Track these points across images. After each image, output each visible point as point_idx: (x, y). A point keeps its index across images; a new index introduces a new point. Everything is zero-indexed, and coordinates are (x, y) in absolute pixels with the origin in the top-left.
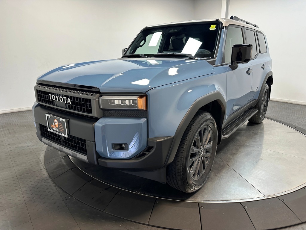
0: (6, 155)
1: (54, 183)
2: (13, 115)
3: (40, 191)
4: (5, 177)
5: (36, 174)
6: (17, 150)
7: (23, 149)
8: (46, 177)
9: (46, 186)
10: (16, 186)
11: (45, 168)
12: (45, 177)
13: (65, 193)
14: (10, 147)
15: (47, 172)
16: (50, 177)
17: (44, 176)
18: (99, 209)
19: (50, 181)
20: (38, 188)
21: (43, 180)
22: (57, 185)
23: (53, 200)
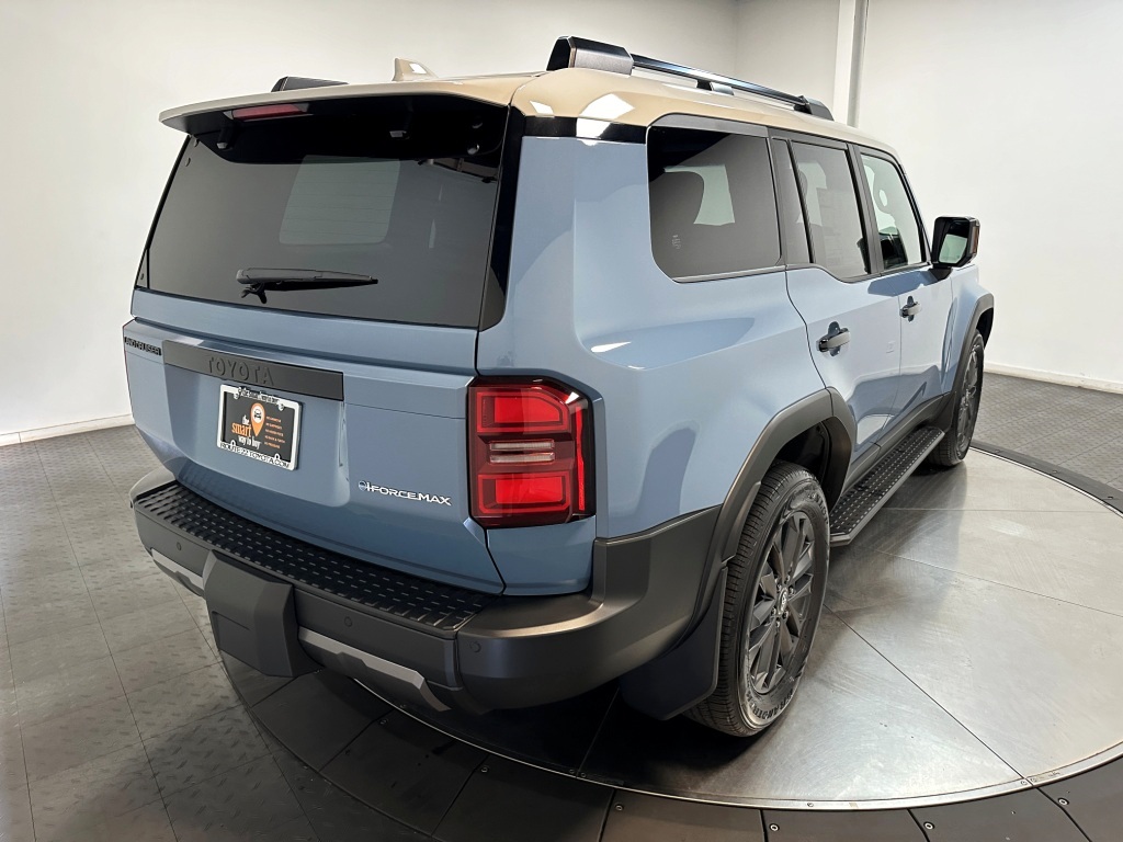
0: (81, 609)
1: (255, 719)
2: (92, 442)
3: (209, 754)
4: (87, 696)
5: (193, 685)
6: (120, 587)
7: (138, 582)
8: (227, 697)
9: (228, 732)
10: (127, 734)
11: (220, 659)
12: (222, 697)
13: (296, 763)
14: (94, 574)
15: (229, 676)
16: (240, 697)
17: (220, 693)
18: (416, 828)
19: (239, 712)
20: (202, 742)
21: (215, 708)
22: (267, 731)
23: (256, 787)
